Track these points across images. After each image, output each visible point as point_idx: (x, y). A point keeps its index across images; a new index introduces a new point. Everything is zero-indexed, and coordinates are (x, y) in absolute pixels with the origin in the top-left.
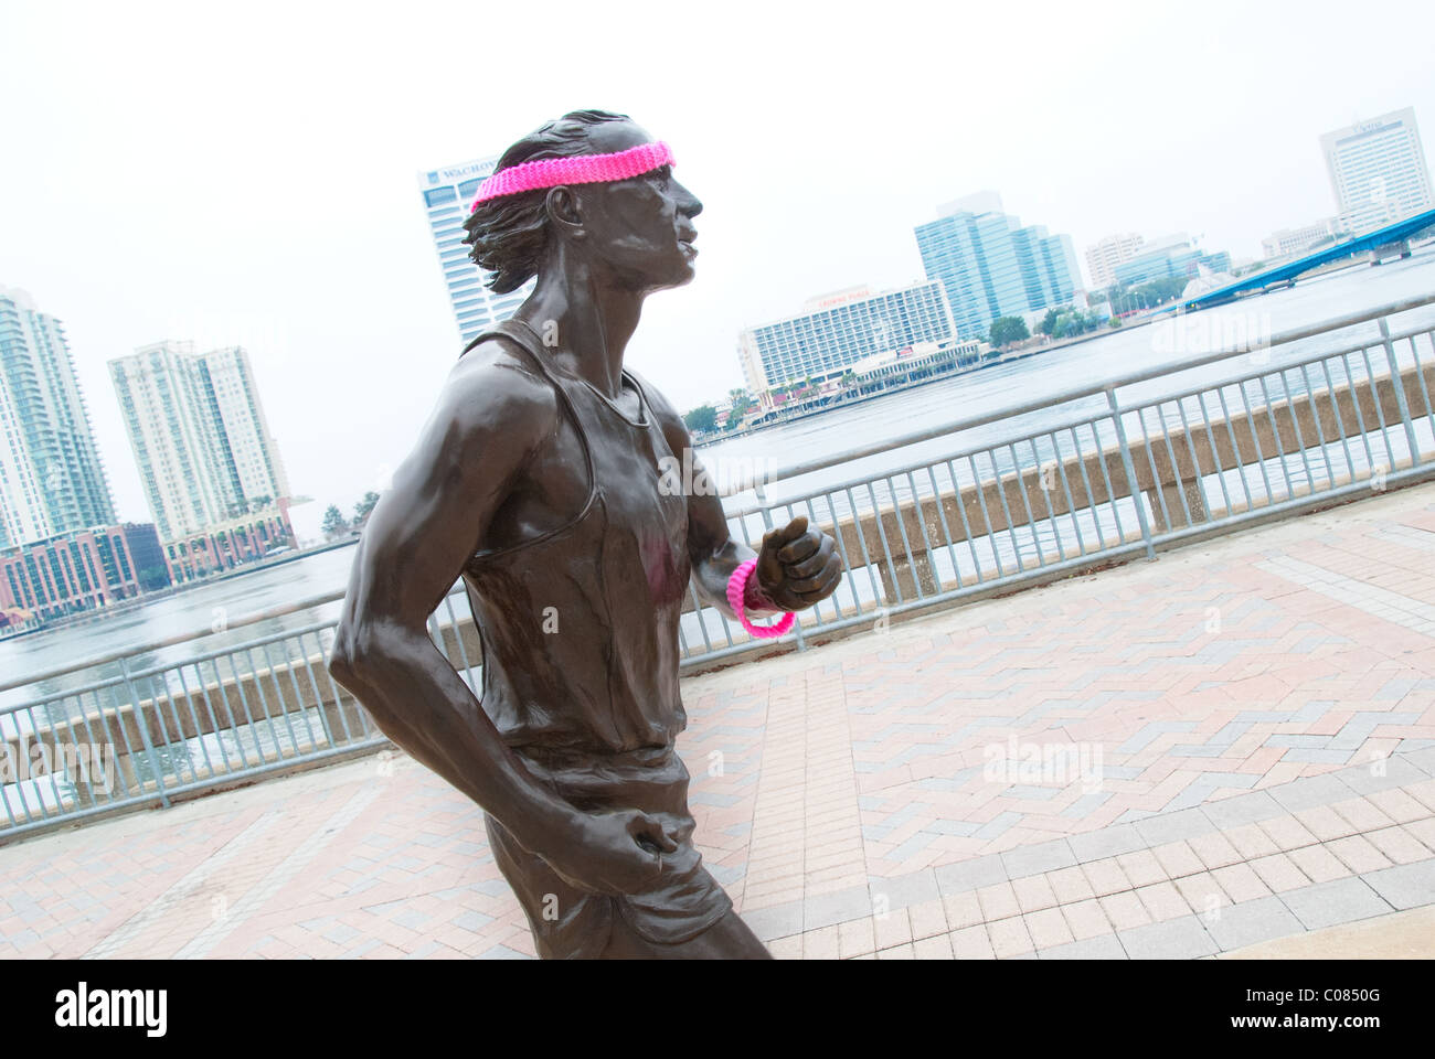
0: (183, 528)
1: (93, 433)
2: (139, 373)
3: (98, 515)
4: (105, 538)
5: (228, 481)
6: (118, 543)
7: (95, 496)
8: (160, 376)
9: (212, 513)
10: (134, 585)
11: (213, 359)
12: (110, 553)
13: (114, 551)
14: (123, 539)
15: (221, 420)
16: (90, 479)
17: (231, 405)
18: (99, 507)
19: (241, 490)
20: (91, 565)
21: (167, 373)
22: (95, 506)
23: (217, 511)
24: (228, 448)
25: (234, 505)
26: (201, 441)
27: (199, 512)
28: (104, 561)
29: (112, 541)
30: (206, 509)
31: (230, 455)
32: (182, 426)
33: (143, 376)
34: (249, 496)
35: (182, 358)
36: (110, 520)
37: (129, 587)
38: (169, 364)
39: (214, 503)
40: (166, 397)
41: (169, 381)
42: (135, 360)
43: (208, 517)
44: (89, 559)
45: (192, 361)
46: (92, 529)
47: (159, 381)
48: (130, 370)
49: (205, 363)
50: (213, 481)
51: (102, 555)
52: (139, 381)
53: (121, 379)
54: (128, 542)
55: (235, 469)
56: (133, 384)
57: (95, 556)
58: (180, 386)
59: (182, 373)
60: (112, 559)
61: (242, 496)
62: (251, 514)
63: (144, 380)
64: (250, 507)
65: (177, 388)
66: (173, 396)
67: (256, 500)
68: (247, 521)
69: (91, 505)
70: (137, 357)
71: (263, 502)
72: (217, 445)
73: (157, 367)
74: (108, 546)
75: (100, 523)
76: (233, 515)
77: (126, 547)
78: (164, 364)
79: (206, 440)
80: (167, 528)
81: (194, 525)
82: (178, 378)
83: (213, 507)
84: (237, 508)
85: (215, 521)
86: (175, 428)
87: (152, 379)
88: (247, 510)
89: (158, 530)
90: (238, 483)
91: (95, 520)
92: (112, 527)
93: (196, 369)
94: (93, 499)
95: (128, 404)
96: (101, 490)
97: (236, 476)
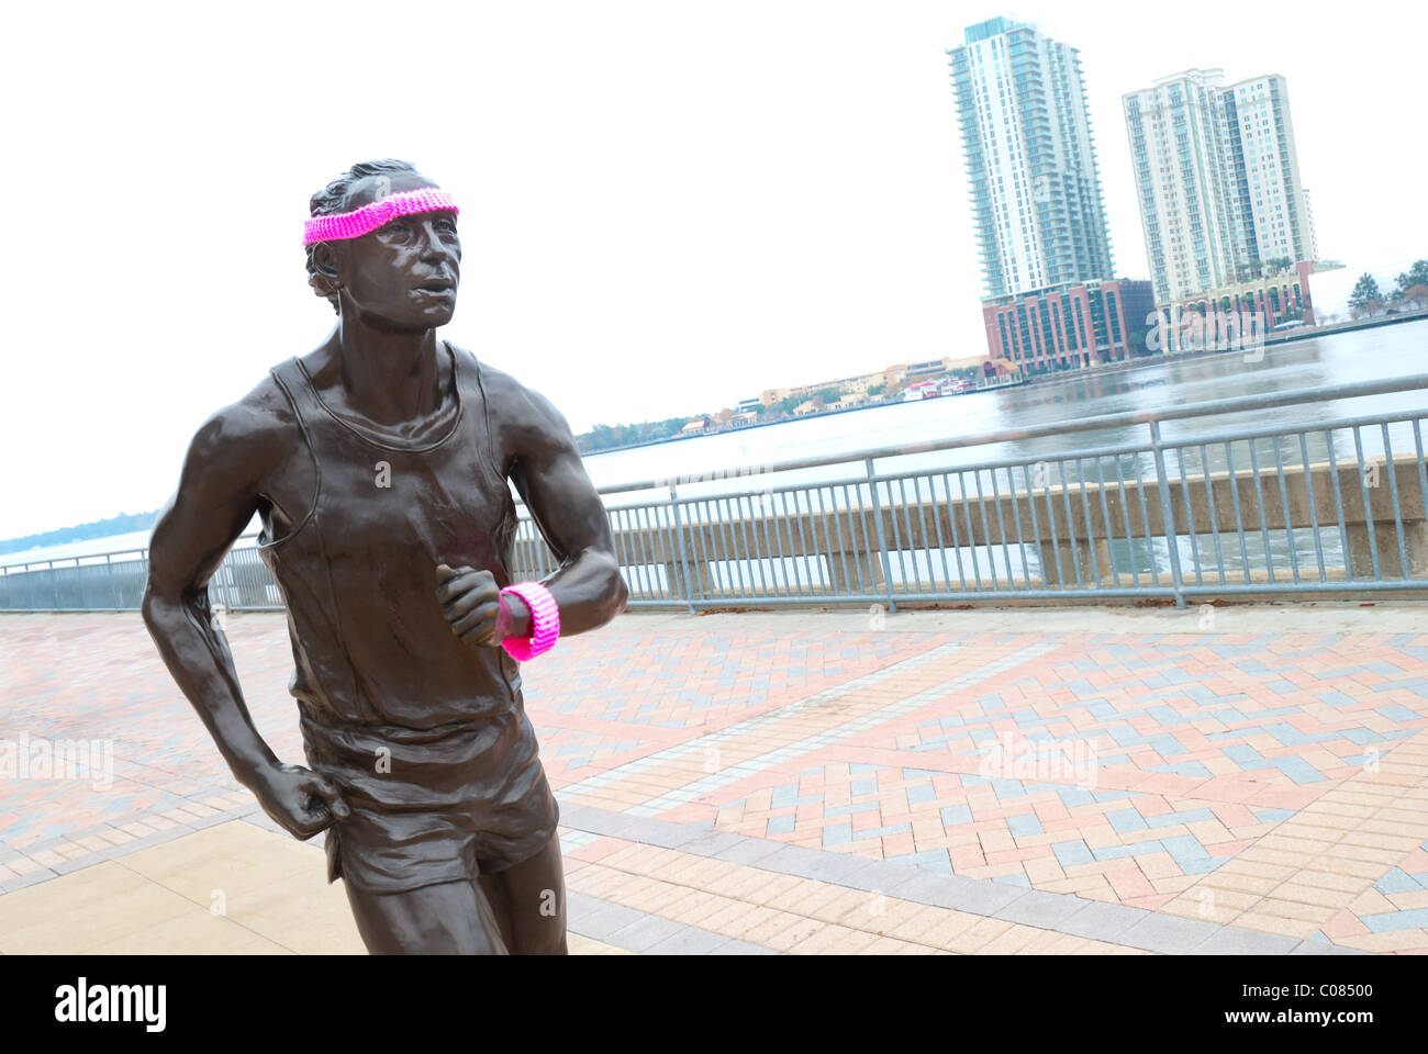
0: (1182, 289)
1: (1099, 177)
2: (1156, 108)
3: (1094, 268)
4: (1098, 293)
5: (1241, 238)
6: (1111, 300)
7: (1094, 247)
8: (1178, 112)
9: (1217, 274)
10: (1121, 348)
11: (1243, 91)
12: (1101, 310)
13: (1106, 308)
14: (1117, 296)
15: (1243, 165)
16: (1090, 227)
17: (1259, 147)
18: (1096, 259)
19: (1255, 249)
20: (1081, 321)
21: (1186, 109)
22: (1092, 258)
23: (1223, 272)
24: (1248, 199)
25: (1244, 267)
26: (1216, 190)
27: (1203, 272)
28: (1094, 319)
29: (1105, 298)
30: (1211, 269)
31: (1249, 207)
32: (1196, 172)
33: (1158, 112)
34: (1263, 258)
35: (1205, 90)
36: (1106, 273)
37: (1116, 349)
38: (1190, 97)
39: (1222, 263)
40: (1182, 137)
41: (1187, 118)
42: (1152, 93)
43: (1213, 278)
44: (1079, 315)
45: (1217, 94)
46: (1085, 283)
47: (1176, 118)
48: (1145, 105)
49: (1232, 96)
50: (1224, 237)
51: (1093, 312)
52: (1154, 118)
53: (1134, 115)
54: (1123, 300)
55: (1252, 224)
56: (1147, 122)
57: (1085, 312)
58: (1200, 124)
59: (1203, 108)
60: (1102, 318)
61: (1257, 257)
62: (1263, 279)
63: (1160, 117)
64: (1264, 271)
65: (1197, 123)
66: (1190, 136)
67: (1272, 262)
68: (1258, 286)
69: (1087, 256)
70: (1155, 90)
71: (1280, 266)
72: (1235, 195)
73: (1176, 101)
74: (1100, 301)
75: (1095, 277)
76: (1243, 279)
77: (1119, 306)
78: (1184, 98)
79: (1221, 188)
80: (1164, 288)
81: (1195, 287)
82: (1199, 115)
83: (1220, 267)
84: (1248, 271)
85: (1219, 284)
86: (1188, 174)
87: (1168, 116)
88: (1260, 274)
89: (1155, 289)
90: (1254, 241)
91: (1090, 274)
92: (1106, 282)
93: (1220, 103)
94: (1090, 249)
95: (1139, 145)
96: (1100, 240)
97: (1253, 232)
